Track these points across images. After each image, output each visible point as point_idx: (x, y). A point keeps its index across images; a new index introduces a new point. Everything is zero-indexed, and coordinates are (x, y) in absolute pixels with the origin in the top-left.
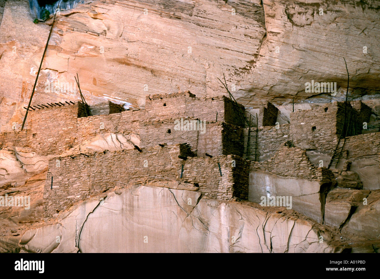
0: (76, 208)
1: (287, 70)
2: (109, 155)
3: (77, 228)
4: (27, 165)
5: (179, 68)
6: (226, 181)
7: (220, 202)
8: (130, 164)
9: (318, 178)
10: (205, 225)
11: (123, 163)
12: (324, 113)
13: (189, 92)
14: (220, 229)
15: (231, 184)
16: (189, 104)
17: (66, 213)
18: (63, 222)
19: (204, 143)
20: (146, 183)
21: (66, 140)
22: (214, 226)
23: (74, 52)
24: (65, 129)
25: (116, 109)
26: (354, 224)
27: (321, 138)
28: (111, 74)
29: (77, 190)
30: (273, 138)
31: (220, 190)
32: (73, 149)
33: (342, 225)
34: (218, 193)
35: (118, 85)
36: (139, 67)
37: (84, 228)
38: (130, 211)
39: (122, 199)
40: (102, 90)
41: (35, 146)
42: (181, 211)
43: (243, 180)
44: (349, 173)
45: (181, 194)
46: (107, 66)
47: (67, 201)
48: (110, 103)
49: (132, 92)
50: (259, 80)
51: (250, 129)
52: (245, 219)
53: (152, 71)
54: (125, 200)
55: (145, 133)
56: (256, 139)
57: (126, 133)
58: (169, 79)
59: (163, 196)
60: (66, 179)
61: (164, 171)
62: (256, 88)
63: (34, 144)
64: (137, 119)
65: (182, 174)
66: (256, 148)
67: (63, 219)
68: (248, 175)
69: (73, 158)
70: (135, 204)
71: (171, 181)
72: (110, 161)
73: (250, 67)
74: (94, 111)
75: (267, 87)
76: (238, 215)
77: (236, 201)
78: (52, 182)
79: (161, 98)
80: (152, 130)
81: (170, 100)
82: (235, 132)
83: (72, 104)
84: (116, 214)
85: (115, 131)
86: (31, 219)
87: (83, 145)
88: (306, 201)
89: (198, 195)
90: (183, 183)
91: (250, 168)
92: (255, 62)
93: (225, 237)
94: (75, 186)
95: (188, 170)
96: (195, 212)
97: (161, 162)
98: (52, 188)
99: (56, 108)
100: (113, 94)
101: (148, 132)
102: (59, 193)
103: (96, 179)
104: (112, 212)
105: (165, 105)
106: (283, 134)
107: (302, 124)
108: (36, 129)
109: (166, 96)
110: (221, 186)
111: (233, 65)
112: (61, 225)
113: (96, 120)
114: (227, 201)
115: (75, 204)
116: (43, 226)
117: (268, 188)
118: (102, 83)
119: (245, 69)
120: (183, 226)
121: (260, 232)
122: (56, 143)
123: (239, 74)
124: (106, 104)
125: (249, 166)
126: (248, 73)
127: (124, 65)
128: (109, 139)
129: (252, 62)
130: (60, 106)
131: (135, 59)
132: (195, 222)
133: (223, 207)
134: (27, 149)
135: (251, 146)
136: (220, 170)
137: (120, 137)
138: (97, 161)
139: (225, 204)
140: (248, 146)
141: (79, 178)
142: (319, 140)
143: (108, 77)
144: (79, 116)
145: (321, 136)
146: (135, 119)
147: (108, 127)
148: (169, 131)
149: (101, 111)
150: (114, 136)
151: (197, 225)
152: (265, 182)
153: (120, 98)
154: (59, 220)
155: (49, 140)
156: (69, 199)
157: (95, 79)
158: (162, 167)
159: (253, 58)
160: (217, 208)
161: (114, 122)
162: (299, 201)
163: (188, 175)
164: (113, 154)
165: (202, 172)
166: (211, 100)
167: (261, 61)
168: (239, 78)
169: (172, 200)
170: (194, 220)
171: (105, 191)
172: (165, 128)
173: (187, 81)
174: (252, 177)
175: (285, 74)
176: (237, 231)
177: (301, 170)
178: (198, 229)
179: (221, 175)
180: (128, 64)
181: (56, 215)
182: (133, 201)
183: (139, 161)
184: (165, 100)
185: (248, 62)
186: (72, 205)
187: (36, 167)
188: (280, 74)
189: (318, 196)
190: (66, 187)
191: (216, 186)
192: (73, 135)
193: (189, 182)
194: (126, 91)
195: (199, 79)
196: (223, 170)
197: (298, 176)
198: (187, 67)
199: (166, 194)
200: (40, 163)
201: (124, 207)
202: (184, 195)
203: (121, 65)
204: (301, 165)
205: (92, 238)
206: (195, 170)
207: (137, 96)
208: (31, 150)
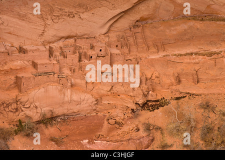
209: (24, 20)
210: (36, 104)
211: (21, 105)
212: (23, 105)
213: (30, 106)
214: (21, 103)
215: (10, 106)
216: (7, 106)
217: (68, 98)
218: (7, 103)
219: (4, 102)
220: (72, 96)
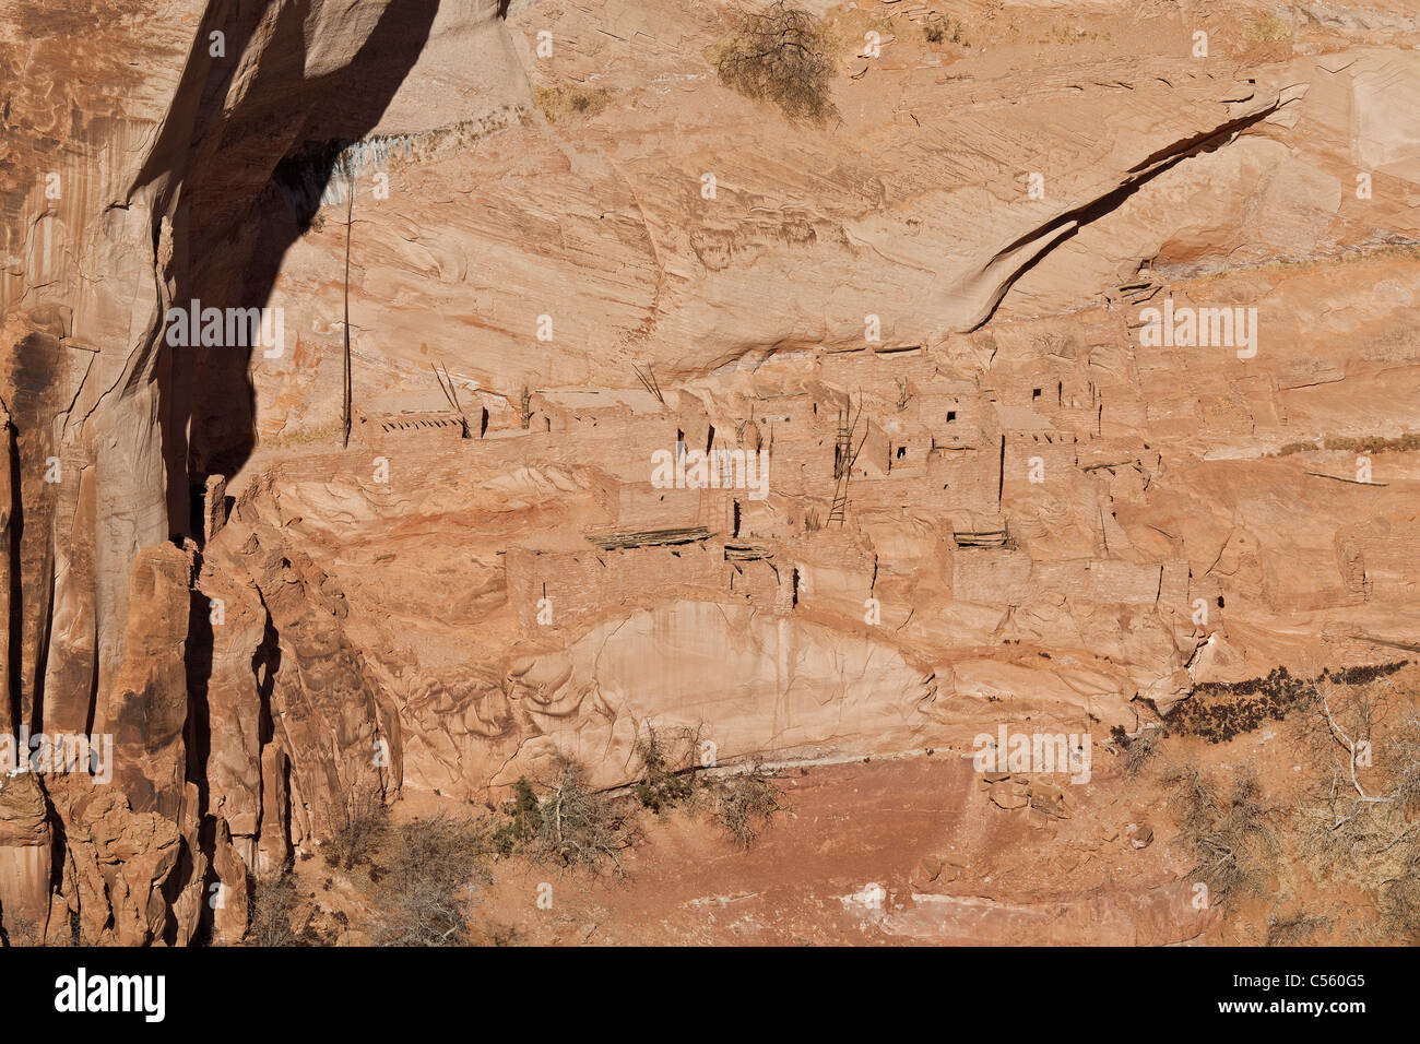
1: (698, 335)
3: (593, 657)
4: (383, 507)
6: (784, 591)
7: (778, 619)
10: (759, 647)
12: (819, 448)
14: (777, 650)
15: (791, 594)
17: (577, 635)
18: (575, 648)
20: (685, 597)
22: (769, 646)
23: (387, 299)
24: (441, 454)
26: (916, 629)
27: (812, 479)
28: (451, 340)
29: (582, 601)
31: (776, 602)
33: (899, 628)
34: (775, 605)
36: (495, 329)
37: (603, 655)
38: (664, 631)
39: (654, 617)
42: (731, 630)
45: (732, 610)
46: (446, 327)
47: (567, 615)
52: (811, 638)
54: (657, 618)
59: (709, 613)
60: (566, 587)
61: (704, 578)
65: (731, 585)
67: (574, 644)
70: (671, 622)
73: (649, 330)
76: (803, 634)
78: (544, 590)
80: (638, 495)
84: (645, 635)
88: (853, 598)
89: (751, 610)
90: (733, 596)
92: (654, 321)
93: (783, 659)
94: (577, 595)
95: (739, 579)
96: (748, 631)
97: (699, 565)
98: (545, 599)
101: (632, 498)
103: (610, 587)
104: (640, 633)
110: (778, 597)
111: (624, 324)
112: (571, 650)
114: (785, 616)
119: (639, 331)
120: (732, 649)
123: (634, 340)
126: (647, 339)
127: (472, 327)
128: (517, 474)
129: (649, 321)
131: (489, 318)
132: (747, 642)
136: (778, 577)
137: (533, 472)
139: (783, 620)
141: (584, 585)
142: (809, 483)
143: (447, 344)
145: (813, 477)
148: (662, 498)
150: (524, 470)
151: (750, 647)
155: (414, 469)
156: (570, 613)
158: (701, 572)
159: (649, 314)
160: (775, 624)
162: (844, 597)
163: (738, 585)
165: (757, 581)
167: (662, 321)
168: (637, 349)
169: (720, 618)
170: (745, 640)
171: (623, 603)
175: (696, 341)
176: (800, 653)
177: (848, 559)
178: (751, 651)
179: (779, 584)
180: (481, 326)
181: (553, 633)
182: (668, 619)
185: (643, 320)
188: (690, 341)
190: (566, 598)
191: (773, 598)
192: (456, 464)
193: (740, 594)
196: (781, 578)
197: (843, 567)
199: (712, 611)
201: (656, 626)
202: (735, 609)
203: (468, 327)
205: (613, 666)
206: (748, 578)
209: (547, 252)
210: (609, 696)
211: (527, 701)
212: (542, 700)
213: (579, 705)
214: (530, 689)
215: (472, 708)
216: (454, 706)
217: (778, 668)
218: (455, 692)
219: (441, 683)
220: (799, 657)
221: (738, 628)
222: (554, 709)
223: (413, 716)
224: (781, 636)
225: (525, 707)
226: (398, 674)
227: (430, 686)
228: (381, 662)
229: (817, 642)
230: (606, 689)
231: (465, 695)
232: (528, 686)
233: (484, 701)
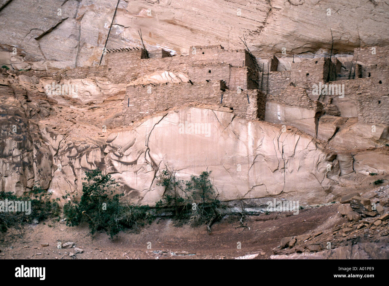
0: (146, 120)
1: (285, 34)
2: (170, 85)
3: (147, 134)
4: (104, 90)
5: (210, 28)
6: (252, 107)
7: (248, 121)
8: (184, 92)
9: (314, 108)
10: (237, 136)
11: (179, 92)
12: (315, 65)
13: (221, 46)
14: (247, 139)
15: (256, 109)
16: (220, 54)
17: (139, 123)
18: (137, 129)
19: (234, 81)
20: (196, 106)
21: (132, 74)
22: (243, 137)
23: (136, 14)
24: (132, 66)
25: (166, 54)
26: (338, 139)
27: (312, 81)
28: (162, 30)
29: (146, 108)
30: (279, 79)
31: (248, 113)
32: (137, 80)
33: (330, 140)
34: (246, 115)
35: (167, 38)
36: (182, 26)
37: (152, 134)
39: (179, 115)
40: (155, 41)
41: (110, 77)
42: (221, 125)
43: (262, 107)
44: (332, 105)
45: (221, 115)
46: (159, 25)
47: (139, 115)
48: (163, 51)
49: (177, 43)
50: (267, 40)
51: (263, 73)
52: (265, 133)
53: (191, 30)
54: (181, 117)
55: (193, 72)
56: (268, 80)
57: (175, 71)
58: (203, 36)
59: (208, 115)
60: (139, 101)
61: (209, 98)
62: (264, 45)
63: (109, 75)
64: (183, 62)
65: (222, 101)
66: (267, 86)
67: (137, 127)
68: (265, 104)
69: (144, 86)
70: (188, 119)
71: (213, 105)
72: (170, 89)
73: (260, 31)
74: (151, 55)
75: (271, 45)
76: (261, 130)
77: (259, 120)
78: (129, 102)
79: (201, 49)
80: (198, 69)
81: (207, 50)
82: (254, 74)
83: (137, 50)
84: (174, 126)
85: (168, 70)
86: (111, 126)
87: (145, 78)
88: (305, 123)
89: (232, 115)
90: (222, 107)
91: (267, 99)
92: (264, 28)
93: (250, 144)
94: (145, 105)
95: (226, 98)
96: (230, 127)
97: (206, 92)
98: (128, 106)
99: (126, 52)
100: (163, 44)
101: (194, 71)
102: (134, 110)
103: (160, 101)
104: (172, 124)
105: (203, 53)
106: (286, 78)
107: (299, 71)
108: (111, 66)
109: (204, 47)
110: (248, 110)
111: (248, 28)
112: (135, 130)
113: (154, 61)
114: (252, 120)
115: (145, 117)
116: (122, 131)
117: (279, 113)
118: (155, 36)
119: (256, 31)
120: (221, 136)
121: (275, 142)
122: (125, 76)
123: (252, 35)
124: (160, 51)
125: (266, 98)
126: (259, 35)
127: (171, 25)
128: (163, 74)
129: (261, 27)
130: (129, 50)
131: (179, 21)
132: (230, 133)
133: (250, 124)
134: (104, 78)
135: (264, 85)
136: (248, 99)
137: (171, 73)
138: (160, 89)
139: (251, 122)
140: (261, 84)
141: (148, 100)
142: (311, 83)
143: (160, 32)
144: (142, 58)
145: (313, 80)
146: (182, 62)
147: (163, 66)
148: (210, 72)
149: (157, 55)
150: (167, 73)
151: (231, 136)
152: (277, 109)
153: (168, 47)
154: (134, 128)
155: (120, 73)
156: (141, 114)
157: (150, 34)
158: (207, 95)
159: (262, 25)
160: (246, 124)
161: (167, 63)
162: (300, 123)
163: (225, 102)
164: (172, 85)
165: (236, 100)
166: (236, 52)
167: (267, 27)
168: (252, 38)
169: (214, 118)
170: (229, 132)
171: (166, 110)
172: (207, 69)
173: (215, 38)
174: (267, 105)
175: (284, 36)
176: (259, 141)
177: (303, 102)
178: (232, 138)
179: (249, 103)
180: (175, 24)
181: (132, 124)
182: (187, 117)
183: (191, 91)
184: (203, 50)
185: (258, 27)
186: (143, 118)
187: (111, 91)
188: (281, 37)
189: (313, 120)
190: (138, 106)
191: (245, 110)
192: (138, 71)
193: (226, 107)
194: (173, 42)
195: (224, 36)
196: (250, 99)
197: (300, 106)
198: (216, 28)
199: (210, 114)
200: (114, 88)
201: (180, 121)
202: (223, 114)
203: (169, 24)
204: (302, 99)
205: (157, 141)
206: (231, 98)
207: (181, 46)
208: (107, 79)
210: (154, 156)
211: (111, 155)
212: (119, 154)
213: (138, 159)
214: (114, 148)
215: (84, 156)
216: (77, 155)
217: (248, 149)
218: (79, 148)
219: (74, 143)
220: (259, 143)
221: (225, 125)
222: (124, 159)
223: (59, 159)
224: (249, 131)
225: (110, 157)
226: (54, 138)
227: (69, 145)
228: (47, 132)
229: (268, 135)
230: (153, 152)
231: (84, 150)
232: (113, 147)
233: (91, 153)
